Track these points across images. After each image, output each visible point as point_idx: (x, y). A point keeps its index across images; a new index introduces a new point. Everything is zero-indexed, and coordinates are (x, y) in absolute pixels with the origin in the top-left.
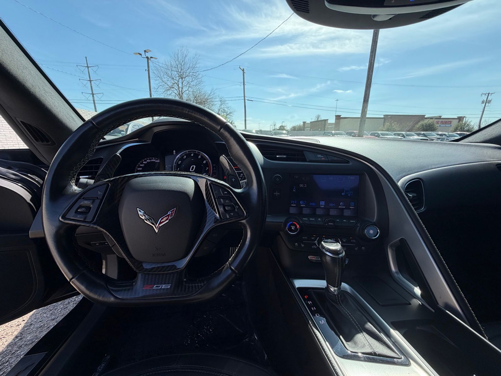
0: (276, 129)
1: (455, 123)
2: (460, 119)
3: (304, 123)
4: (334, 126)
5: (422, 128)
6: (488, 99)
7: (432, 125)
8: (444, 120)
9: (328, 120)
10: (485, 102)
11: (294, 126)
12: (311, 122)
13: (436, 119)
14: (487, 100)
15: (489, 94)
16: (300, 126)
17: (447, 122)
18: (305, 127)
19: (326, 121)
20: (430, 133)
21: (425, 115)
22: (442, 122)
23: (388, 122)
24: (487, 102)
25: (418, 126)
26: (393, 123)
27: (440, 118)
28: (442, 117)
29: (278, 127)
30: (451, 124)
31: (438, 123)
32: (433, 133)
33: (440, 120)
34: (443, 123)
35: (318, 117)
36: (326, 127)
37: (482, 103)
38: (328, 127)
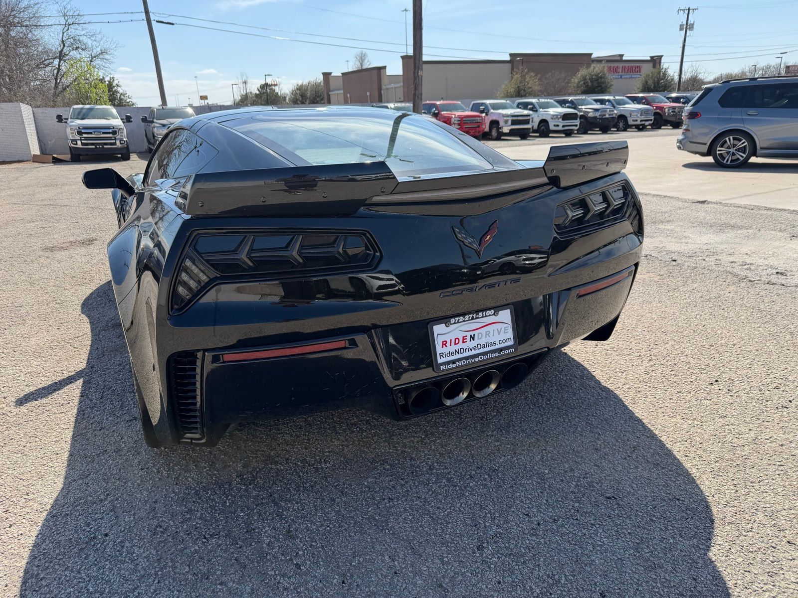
0: (251, 93)
1: (647, 69)
2: (656, 61)
3: (327, 75)
4: (402, 84)
5: (584, 83)
6: (689, 22)
7: (601, 77)
8: (627, 65)
9: (385, 67)
10: (685, 26)
11: (300, 83)
12: (343, 74)
13: (608, 61)
14: (687, 24)
15: (689, 9)
16: (317, 86)
17: (634, 66)
18: (332, 88)
19: (380, 70)
20: (584, 100)
21: (591, 54)
22: (624, 68)
23: (517, 73)
24: (687, 27)
25: (576, 80)
26: (527, 73)
27: (619, 59)
28: (624, 58)
29: (254, 88)
30: (640, 72)
31: (615, 70)
32: (590, 98)
33: (621, 65)
34: (626, 70)
35: (362, 58)
36: (384, 87)
37: (681, 29)
38: (387, 89)
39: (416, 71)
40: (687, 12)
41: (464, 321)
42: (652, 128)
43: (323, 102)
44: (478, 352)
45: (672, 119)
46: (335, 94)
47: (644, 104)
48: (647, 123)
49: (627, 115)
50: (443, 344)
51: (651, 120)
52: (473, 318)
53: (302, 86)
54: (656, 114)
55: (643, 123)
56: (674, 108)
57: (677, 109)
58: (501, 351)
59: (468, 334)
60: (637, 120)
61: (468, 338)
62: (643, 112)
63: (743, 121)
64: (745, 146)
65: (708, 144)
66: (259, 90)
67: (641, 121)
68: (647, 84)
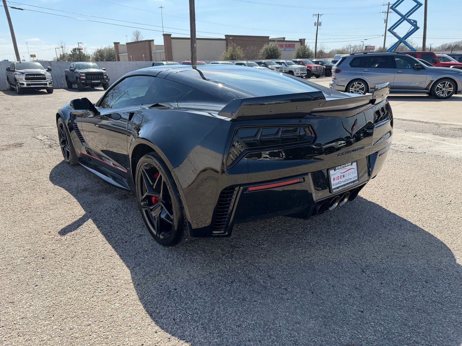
0: (67, 54)
1: (298, 46)
2: (302, 42)
3: (116, 44)
4: (164, 50)
5: (267, 53)
6: (319, 21)
7: (275, 50)
8: (288, 43)
9: (153, 40)
10: (317, 24)
11: (99, 49)
12: (127, 44)
13: (278, 41)
14: (318, 22)
15: (319, 15)
16: (110, 50)
17: (291, 44)
18: (120, 52)
19: (150, 42)
20: (271, 62)
21: (269, 37)
22: (286, 45)
23: (231, 46)
24: (318, 24)
25: (262, 51)
26: (236, 47)
27: (283, 40)
28: (286, 40)
29: (69, 51)
30: (294, 47)
31: (282, 46)
32: (274, 61)
33: (284, 43)
34: (287, 46)
35: (137, 35)
36: (153, 52)
37: (315, 25)
38: (155, 53)
39: (193, 44)
40: (317, 16)
41: (341, 168)
42: (306, 78)
43: (114, 60)
44: (346, 183)
45: (316, 73)
46: (122, 55)
47: (301, 64)
48: (304, 75)
49: (294, 71)
50: (334, 180)
51: (306, 73)
52: (344, 167)
53: (100, 50)
54: (308, 70)
55: (302, 75)
56: (317, 67)
57: (318, 67)
58: (354, 182)
59: (342, 174)
60: (298, 74)
61: (342, 176)
62: (302, 69)
63: (362, 74)
64: (363, 87)
65: (346, 86)
66: (72, 52)
67: (301, 74)
68: (299, 54)
